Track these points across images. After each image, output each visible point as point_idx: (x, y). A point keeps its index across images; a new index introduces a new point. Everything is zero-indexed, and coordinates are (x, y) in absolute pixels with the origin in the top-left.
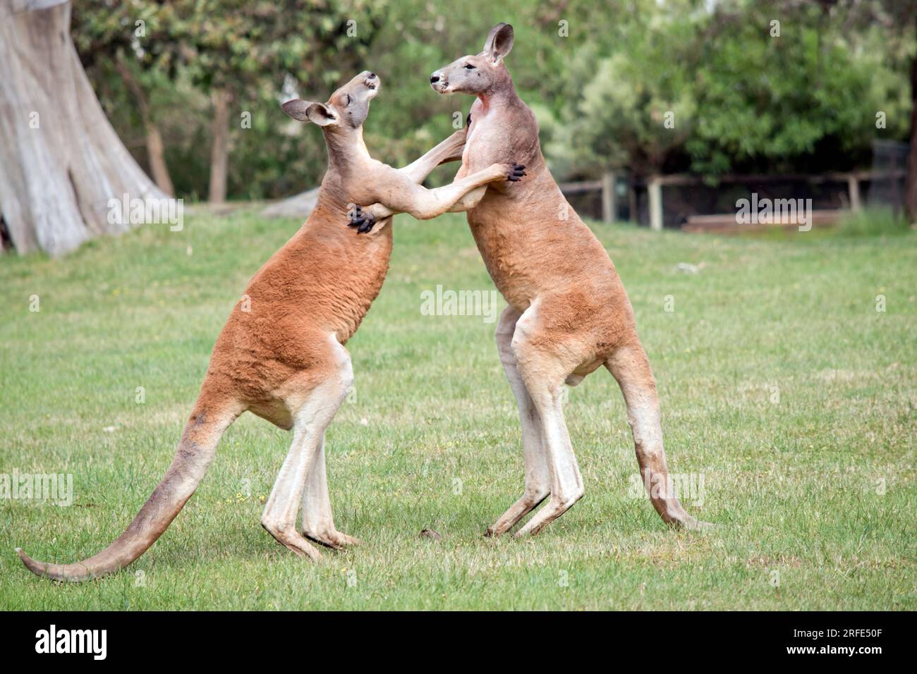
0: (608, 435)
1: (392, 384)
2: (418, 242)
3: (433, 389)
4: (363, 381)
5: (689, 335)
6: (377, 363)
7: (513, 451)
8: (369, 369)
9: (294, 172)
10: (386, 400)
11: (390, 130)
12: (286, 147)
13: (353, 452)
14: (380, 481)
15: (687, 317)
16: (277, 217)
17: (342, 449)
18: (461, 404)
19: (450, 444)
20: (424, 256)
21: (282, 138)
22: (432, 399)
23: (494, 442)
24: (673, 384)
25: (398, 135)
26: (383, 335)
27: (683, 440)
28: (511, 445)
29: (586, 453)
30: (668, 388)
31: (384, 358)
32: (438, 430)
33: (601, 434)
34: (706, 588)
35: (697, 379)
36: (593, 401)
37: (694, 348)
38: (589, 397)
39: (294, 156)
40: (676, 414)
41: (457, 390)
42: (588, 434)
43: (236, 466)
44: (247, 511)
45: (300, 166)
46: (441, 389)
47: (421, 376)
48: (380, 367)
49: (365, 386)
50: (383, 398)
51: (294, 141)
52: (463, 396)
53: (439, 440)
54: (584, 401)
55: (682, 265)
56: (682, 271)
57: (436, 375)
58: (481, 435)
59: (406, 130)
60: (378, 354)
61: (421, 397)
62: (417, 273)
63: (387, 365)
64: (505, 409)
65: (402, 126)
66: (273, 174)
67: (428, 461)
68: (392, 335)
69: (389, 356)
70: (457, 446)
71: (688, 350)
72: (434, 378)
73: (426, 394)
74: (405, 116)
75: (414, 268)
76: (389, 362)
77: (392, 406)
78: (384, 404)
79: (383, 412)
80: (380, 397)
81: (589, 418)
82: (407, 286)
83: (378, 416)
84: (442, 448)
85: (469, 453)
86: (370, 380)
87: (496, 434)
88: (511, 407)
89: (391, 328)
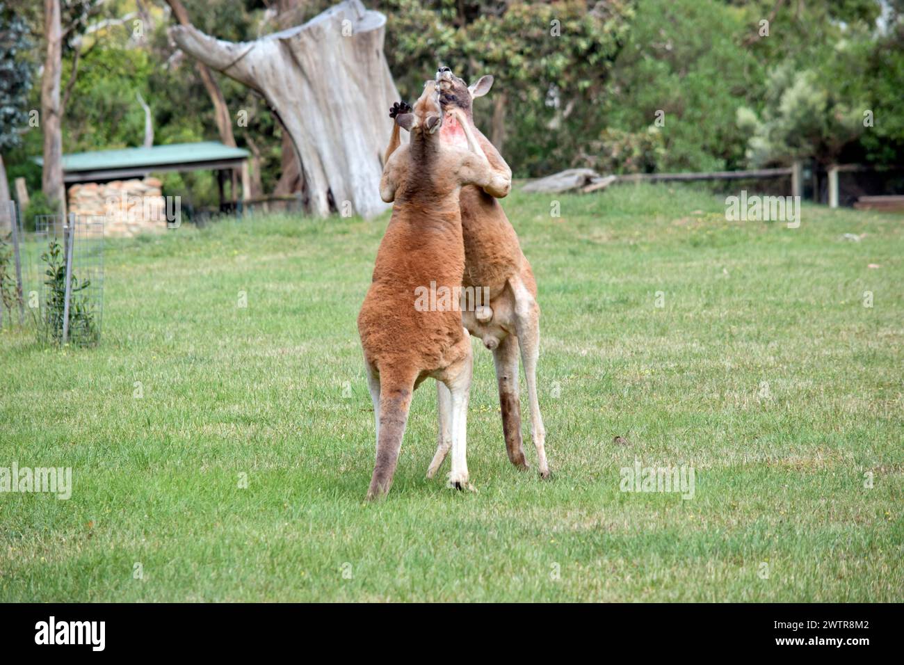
0: (771, 368)
1: (609, 323)
2: (640, 213)
3: (640, 328)
4: (587, 321)
5: (845, 291)
6: (599, 307)
7: (696, 379)
8: (592, 312)
9: (553, 156)
10: (602, 336)
11: (628, 126)
12: (548, 138)
13: (572, 376)
14: (590, 399)
15: (846, 276)
16: (534, 192)
17: (564, 374)
18: (660, 341)
19: (647, 372)
20: (645, 225)
21: (547, 131)
22: (638, 336)
23: (681, 371)
24: (828, 329)
25: (634, 130)
26: (607, 285)
27: (830, 373)
28: (694, 374)
29: (753, 382)
30: (823, 331)
31: (604, 304)
32: (639, 361)
33: (766, 367)
34: (835, 490)
35: (847, 326)
36: (763, 341)
37: (847, 300)
38: (761, 338)
39: (554, 145)
40: (827, 353)
41: (658, 330)
42: (756, 367)
43: (482, 383)
44: (487, 420)
45: (558, 153)
46: (646, 328)
47: (632, 318)
48: (600, 311)
49: (588, 325)
50: (600, 335)
51: (555, 133)
52: (662, 334)
53: (639, 369)
54: (757, 341)
55: (848, 235)
56: (847, 239)
57: (644, 318)
58: (672, 365)
59: (640, 127)
60: (600, 301)
61: (630, 335)
62: (640, 236)
63: (606, 309)
64: (694, 345)
65: (637, 123)
66: (537, 159)
67: (628, 384)
68: (614, 284)
69: (608, 302)
70: (653, 374)
71: (843, 302)
72: (642, 320)
73: (634, 332)
74: (641, 115)
75: (637, 233)
76: (608, 307)
77: (607, 341)
78: (601, 340)
79: (600, 345)
80: (598, 334)
81: (758, 354)
82: (630, 247)
83: (595, 348)
84: (641, 374)
85: (662, 379)
86: (592, 320)
87: (684, 364)
88: (698, 344)
89: (614, 280)
